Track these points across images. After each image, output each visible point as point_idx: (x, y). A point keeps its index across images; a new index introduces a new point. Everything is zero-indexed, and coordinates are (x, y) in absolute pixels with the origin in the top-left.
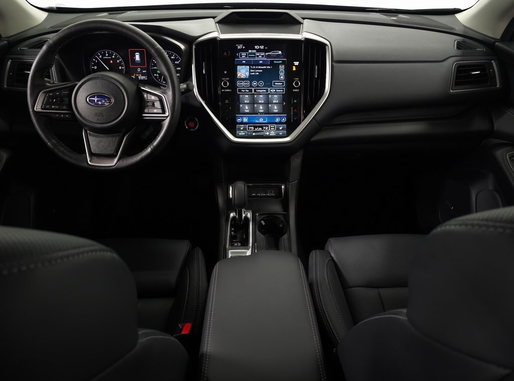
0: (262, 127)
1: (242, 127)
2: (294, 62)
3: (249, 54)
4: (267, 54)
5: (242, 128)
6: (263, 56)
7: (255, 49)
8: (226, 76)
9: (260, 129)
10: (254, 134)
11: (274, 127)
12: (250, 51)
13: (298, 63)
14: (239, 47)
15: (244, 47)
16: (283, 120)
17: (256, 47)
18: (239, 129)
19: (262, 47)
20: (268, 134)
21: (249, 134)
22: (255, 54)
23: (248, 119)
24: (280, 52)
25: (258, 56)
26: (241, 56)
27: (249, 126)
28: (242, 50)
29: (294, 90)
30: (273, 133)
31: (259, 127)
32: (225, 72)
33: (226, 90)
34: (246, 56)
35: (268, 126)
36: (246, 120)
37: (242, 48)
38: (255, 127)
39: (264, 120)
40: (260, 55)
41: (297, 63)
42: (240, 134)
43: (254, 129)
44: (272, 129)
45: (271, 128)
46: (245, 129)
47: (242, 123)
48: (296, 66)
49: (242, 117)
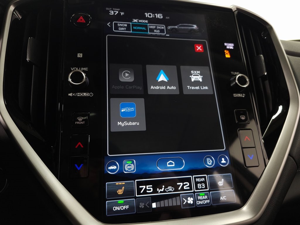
0: (173, 183)
1: (120, 187)
2: (225, 44)
3: (133, 25)
4: (169, 27)
5: (120, 192)
6: (162, 31)
7: (145, 18)
8: (80, 63)
9: (170, 188)
10: (154, 205)
11: (205, 182)
12: (135, 21)
13: (233, 45)
14: (112, 13)
15: (122, 14)
16: (223, 161)
17: (147, 15)
18: (115, 196)
19: (159, 16)
20: (190, 201)
21: (142, 205)
22: (146, 26)
23: (137, 166)
24: (195, 27)
25: (152, 30)
26: (117, 28)
27: (139, 184)
28: (118, 18)
29: (235, 95)
30: (203, 199)
31: (167, 183)
32: (80, 55)
33: (79, 94)
34: (128, 28)
35: (189, 180)
36: (132, 167)
37: (119, 14)
38: (156, 185)
39: (179, 163)
40: (156, 29)
41: (230, 46)
42: (117, 208)
43: (155, 191)
44: (199, 186)
45: (197, 183)
46: (128, 194)
47: (121, 176)
48: (229, 50)
49: (120, 160)
